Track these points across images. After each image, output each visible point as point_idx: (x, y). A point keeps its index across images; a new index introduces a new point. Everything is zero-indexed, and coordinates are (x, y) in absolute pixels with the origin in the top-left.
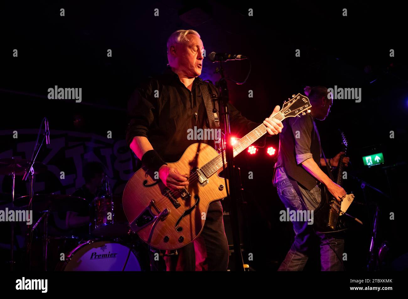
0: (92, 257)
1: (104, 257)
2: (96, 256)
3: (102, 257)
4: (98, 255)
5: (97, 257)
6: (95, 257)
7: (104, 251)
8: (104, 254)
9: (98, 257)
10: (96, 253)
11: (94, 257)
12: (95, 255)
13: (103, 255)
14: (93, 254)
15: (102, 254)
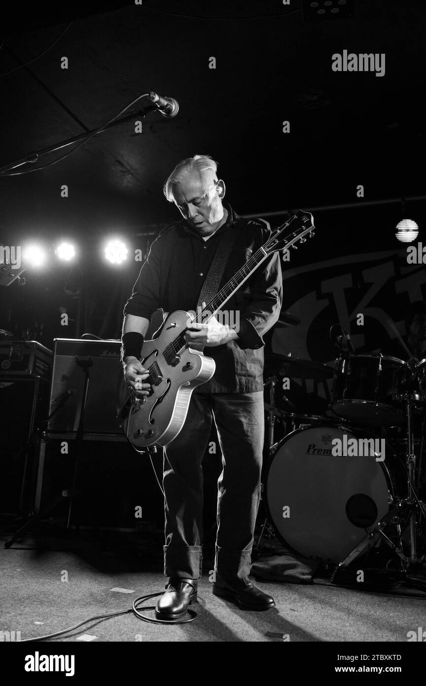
0: (308, 451)
1: (327, 453)
2: (314, 450)
3: (324, 453)
4: (317, 450)
5: (316, 452)
6: (314, 452)
7: (326, 444)
8: (327, 449)
9: (318, 452)
10: (314, 446)
11: (312, 450)
12: (313, 448)
13: (325, 450)
14: (310, 446)
15: (323, 449)
